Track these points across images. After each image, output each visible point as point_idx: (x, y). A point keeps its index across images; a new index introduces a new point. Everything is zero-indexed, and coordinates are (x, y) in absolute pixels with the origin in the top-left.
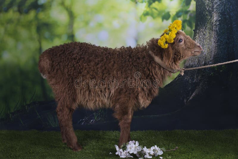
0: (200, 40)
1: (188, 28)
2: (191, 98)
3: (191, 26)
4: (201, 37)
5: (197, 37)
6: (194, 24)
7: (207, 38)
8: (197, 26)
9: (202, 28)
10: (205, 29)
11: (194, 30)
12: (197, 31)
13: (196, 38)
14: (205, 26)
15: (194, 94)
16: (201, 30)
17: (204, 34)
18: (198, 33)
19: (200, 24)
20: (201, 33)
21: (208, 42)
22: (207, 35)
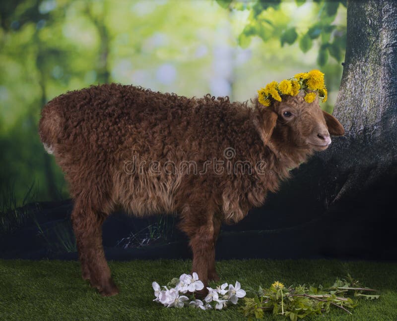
0: (355, 84)
1: (331, 60)
2: (337, 198)
3: (337, 56)
4: (357, 77)
5: (349, 76)
6: (343, 53)
7: (370, 78)
8: (349, 56)
9: (359, 60)
10: (366, 61)
11: (343, 64)
12: (350, 66)
13: (347, 80)
14: (364, 55)
15: (343, 189)
16: (358, 63)
17: (363, 72)
18: (352, 70)
19: (356, 52)
20: (358, 70)
21: (370, 87)
22: (370, 74)
